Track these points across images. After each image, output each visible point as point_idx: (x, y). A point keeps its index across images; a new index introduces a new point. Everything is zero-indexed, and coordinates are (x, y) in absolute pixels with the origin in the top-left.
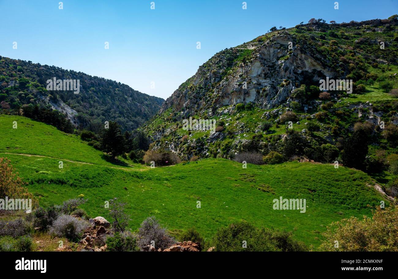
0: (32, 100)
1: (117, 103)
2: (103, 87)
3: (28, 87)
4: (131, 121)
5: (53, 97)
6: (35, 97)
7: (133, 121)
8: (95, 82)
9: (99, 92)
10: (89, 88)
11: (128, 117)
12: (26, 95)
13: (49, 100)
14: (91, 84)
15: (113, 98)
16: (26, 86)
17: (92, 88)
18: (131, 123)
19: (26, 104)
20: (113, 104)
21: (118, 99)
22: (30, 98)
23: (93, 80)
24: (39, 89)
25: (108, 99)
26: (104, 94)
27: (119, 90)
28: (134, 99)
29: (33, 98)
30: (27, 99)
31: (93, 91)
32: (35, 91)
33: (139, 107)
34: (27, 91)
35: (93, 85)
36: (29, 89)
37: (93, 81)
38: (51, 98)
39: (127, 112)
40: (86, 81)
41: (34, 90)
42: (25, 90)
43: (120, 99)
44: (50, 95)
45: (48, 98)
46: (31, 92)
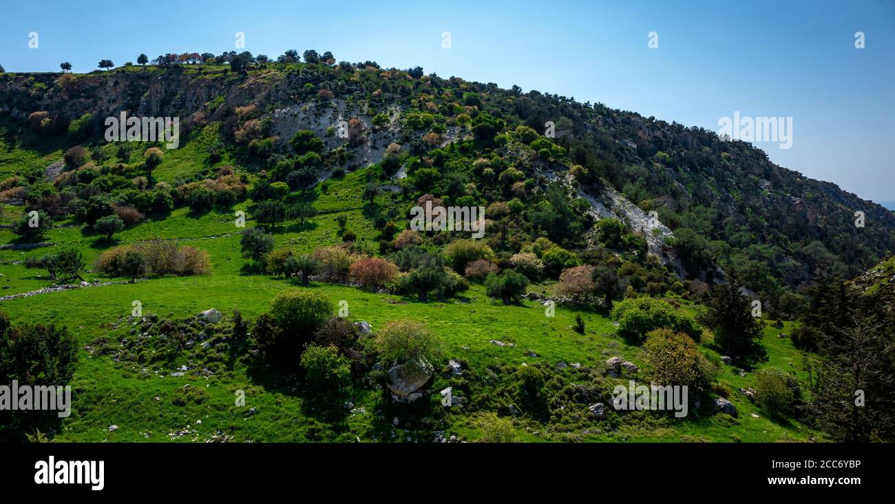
0: (518, 185)
1: (736, 196)
2: (687, 149)
3: (503, 141)
4: (788, 253)
5: (586, 171)
6: (528, 176)
7: (797, 256)
8: (665, 137)
9: (681, 166)
10: (653, 153)
11: (776, 240)
12: (499, 168)
13: (575, 185)
14: (655, 143)
15: (722, 182)
16: (496, 139)
17: (660, 154)
18: (791, 262)
19: (501, 201)
20: (726, 200)
21: (737, 184)
22: (511, 180)
23: (659, 129)
24: (536, 148)
25: (709, 186)
26: (694, 169)
27: (729, 159)
28: (777, 186)
29: (522, 180)
30: (500, 183)
31: (663, 162)
32: (525, 154)
33: (799, 209)
34: (501, 155)
35: (659, 144)
36: (506, 149)
37: (658, 134)
38: (579, 175)
39: (771, 226)
40: (640, 134)
41: (522, 152)
42: (493, 154)
43: (741, 185)
44: (574, 168)
45: (570, 178)
46: (512, 158)
